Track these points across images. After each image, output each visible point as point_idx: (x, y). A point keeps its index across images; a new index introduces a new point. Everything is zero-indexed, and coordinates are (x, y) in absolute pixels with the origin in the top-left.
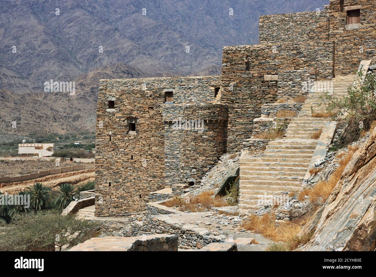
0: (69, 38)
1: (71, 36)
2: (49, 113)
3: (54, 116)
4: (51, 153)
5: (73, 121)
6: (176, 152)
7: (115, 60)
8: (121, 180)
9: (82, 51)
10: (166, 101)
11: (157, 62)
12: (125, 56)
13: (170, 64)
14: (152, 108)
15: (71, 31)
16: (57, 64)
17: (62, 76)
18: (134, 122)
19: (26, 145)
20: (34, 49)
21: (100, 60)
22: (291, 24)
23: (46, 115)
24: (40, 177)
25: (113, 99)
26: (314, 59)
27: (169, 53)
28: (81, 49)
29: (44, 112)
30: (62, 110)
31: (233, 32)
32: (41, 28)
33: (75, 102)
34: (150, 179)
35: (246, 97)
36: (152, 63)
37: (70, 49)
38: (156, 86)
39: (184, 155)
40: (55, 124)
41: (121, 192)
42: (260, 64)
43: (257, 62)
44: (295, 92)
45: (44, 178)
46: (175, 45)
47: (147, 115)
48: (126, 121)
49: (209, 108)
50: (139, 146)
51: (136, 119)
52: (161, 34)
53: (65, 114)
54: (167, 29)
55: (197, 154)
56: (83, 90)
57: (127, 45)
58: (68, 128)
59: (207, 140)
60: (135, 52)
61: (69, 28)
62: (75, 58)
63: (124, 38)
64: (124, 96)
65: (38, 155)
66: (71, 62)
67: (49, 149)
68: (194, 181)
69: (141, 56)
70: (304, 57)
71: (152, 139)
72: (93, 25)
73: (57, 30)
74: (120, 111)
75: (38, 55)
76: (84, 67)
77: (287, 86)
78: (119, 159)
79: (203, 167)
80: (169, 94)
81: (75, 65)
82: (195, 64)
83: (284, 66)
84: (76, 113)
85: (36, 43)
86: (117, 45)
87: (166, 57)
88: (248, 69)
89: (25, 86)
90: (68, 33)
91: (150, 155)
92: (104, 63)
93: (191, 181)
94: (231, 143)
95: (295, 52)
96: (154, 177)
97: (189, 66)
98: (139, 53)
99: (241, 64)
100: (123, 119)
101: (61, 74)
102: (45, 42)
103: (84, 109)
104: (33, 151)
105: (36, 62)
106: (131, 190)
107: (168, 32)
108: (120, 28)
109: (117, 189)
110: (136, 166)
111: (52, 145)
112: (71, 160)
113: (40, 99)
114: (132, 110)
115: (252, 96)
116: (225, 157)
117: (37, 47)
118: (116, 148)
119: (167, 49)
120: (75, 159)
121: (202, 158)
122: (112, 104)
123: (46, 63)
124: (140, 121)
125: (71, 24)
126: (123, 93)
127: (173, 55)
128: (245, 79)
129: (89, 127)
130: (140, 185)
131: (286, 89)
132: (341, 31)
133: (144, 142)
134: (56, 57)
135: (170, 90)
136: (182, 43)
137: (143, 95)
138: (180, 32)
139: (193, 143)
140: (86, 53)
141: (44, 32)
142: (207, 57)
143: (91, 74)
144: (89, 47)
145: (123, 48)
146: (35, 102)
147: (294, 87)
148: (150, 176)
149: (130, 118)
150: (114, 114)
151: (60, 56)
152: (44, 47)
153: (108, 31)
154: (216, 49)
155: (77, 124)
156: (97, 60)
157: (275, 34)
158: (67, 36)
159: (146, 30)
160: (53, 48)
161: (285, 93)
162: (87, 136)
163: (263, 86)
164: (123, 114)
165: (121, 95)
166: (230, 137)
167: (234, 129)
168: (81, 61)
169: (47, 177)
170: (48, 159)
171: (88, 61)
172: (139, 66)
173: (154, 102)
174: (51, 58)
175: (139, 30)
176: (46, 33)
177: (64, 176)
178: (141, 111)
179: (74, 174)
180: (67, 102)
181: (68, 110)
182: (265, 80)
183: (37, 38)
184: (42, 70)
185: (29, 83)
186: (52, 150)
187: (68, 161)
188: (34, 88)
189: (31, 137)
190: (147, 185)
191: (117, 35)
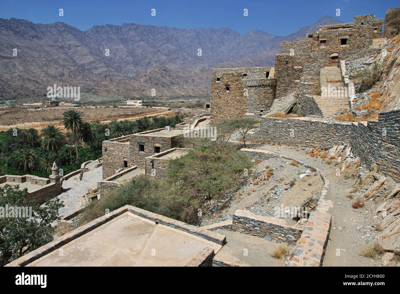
0: (138, 54)
1: (139, 53)
2: (131, 88)
3: (134, 89)
4: (141, 105)
5: (142, 91)
6: (252, 99)
7: (159, 64)
8: (222, 111)
9: (144, 61)
10: (243, 77)
11: (177, 66)
12: (163, 63)
13: (183, 67)
14: (237, 81)
15: (139, 51)
16: (133, 66)
17: (136, 72)
18: (228, 87)
19: (130, 101)
20: (123, 59)
21: (152, 64)
22: (295, 45)
23: (130, 88)
24: (140, 114)
25: (219, 77)
26: (316, 60)
27: (182, 62)
28: (143, 59)
29: (129, 87)
30: (137, 87)
31: (210, 53)
32: (125, 50)
33: (143, 83)
34: (235, 110)
35: (286, 75)
36: (175, 66)
37: (139, 59)
38: (239, 71)
39: (259, 99)
40: (134, 93)
41: (222, 115)
42: (293, 61)
43: (291, 61)
44: (311, 73)
45: (142, 115)
46: (185, 59)
47: (235, 84)
48: (225, 86)
49: (271, 80)
50: (231, 97)
51: (229, 85)
52: (179, 53)
53: (138, 89)
54: (181, 51)
55: (265, 99)
56: (145, 78)
57: (164, 58)
58: (140, 95)
59: (270, 93)
60: (167, 61)
61: (138, 50)
62: (141, 64)
63: (162, 55)
64: (224, 76)
65: (135, 105)
66: (139, 65)
67: (140, 103)
68: (263, 110)
69: (170, 63)
70: (312, 59)
71: (237, 94)
72: (149, 48)
73: (133, 51)
74: (222, 82)
75: (125, 62)
76: (145, 68)
77: (308, 71)
78: (221, 102)
79: (268, 104)
80: (245, 75)
81: (141, 66)
82: (194, 67)
83: (303, 63)
84: (143, 88)
85: (123, 56)
86: (159, 58)
87: (181, 64)
88: (287, 63)
89: (120, 76)
90: (137, 52)
91: (236, 100)
92: (154, 66)
93: (262, 110)
94: (278, 94)
95: (308, 57)
96: (237, 109)
97: (191, 68)
98: (169, 62)
99: (284, 62)
100: (224, 85)
101: (135, 71)
102: (128, 56)
103: (147, 86)
104: (133, 103)
105: (124, 65)
106: (226, 115)
107: (181, 52)
108: (160, 50)
109: (220, 114)
110: (229, 105)
111: (141, 101)
112: (151, 107)
113: (127, 81)
114: (228, 82)
115: (288, 75)
116: (276, 100)
117: (124, 58)
118: (220, 97)
119: (181, 60)
120: (152, 107)
121: (267, 100)
122: (218, 79)
123: (128, 66)
124: (232, 86)
125: (139, 48)
126: (224, 74)
127: (184, 63)
128: (285, 68)
129: (149, 94)
130: (231, 112)
131: (307, 72)
132: (317, 49)
133: (233, 95)
134: (133, 63)
135: (246, 73)
136: (188, 58)
137: (233, 75)
138: (187, 52)
139: (263, 94)
140: (145, 61)
141: (127, 51)
142: (199, 64)
143: (149, 71)
144: (147, 59)
145: (162, 59)
146: (125, 83)
147: (311, 71)
148: (235, 109)
149: (227, 85)
150: (219, 83)
151: (135, 63)
152: (127, 58)
153: (155, 52)
154: (203, 61)
155: (143, 93)
156: (150, 64)
157: (288, 50)
158: (137, 54)
159: (172, 51)
160: (131, 59)
161: (306, 74)
162: (149, 98)
163: (293, 71)
164: (224, 83)
165: (223, 76)
166: (277, 92)
167: (279, 89)
168: (144, 65)
169: (143, 114)
170: (140, 107)
171: (147, 65)
172: (169, 68)
173: (238, 78)
174: (130, 63)
175: (169, 51)
176: (128, 52)
177: (150, 114)
178: (232, 82)
179: (154, 113)
180: (139, 83)
181: (139, 87)
182: (294, 68)
183: (124, 54)
184: (126, 69)
185: (121, 75)
186: (141, 103)
187: (150, 108)
188: (124, 77)
189: (125, 98)
190: (234, 113)
191: (159, 53)
